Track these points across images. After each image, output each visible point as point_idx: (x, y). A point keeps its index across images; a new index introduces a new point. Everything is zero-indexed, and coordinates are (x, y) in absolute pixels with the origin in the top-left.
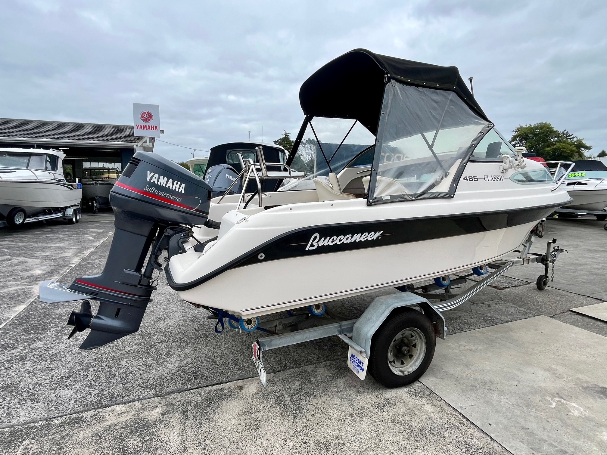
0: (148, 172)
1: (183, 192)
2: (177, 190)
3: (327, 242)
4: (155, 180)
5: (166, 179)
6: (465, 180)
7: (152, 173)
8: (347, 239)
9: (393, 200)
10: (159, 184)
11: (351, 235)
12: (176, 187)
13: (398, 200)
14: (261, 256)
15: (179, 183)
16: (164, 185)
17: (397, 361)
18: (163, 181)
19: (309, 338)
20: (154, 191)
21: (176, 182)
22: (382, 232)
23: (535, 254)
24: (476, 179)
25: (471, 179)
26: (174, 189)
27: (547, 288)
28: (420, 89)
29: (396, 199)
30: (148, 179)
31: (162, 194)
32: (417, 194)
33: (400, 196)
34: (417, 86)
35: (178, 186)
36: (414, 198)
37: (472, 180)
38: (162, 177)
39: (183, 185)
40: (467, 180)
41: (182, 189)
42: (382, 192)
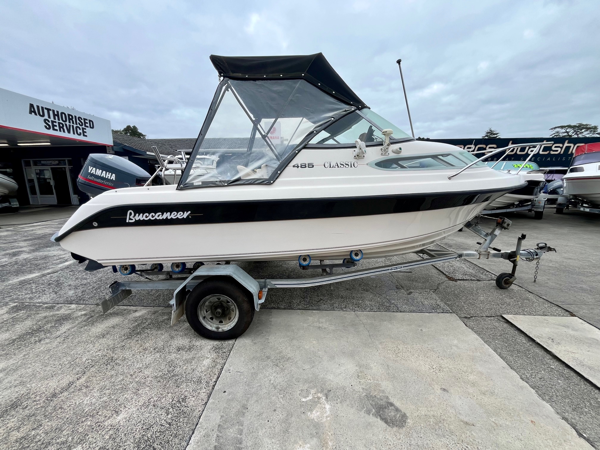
0: (90, 167)
1: (114, 179)
2: (109, 178)
3: (141, 217)
4: (93, 171)
5: (101, 171)
6: (296, 167)
7: (92, 168)
8: (159, 216)
9: (204, 186)
10: (96, 174)
11: (160, 213)
12: (108, 176)
13: (209, 185)
14: (95, 224)
15: (110, 174)
16: (100, 175)
17: (215, 319)
18: (99, 172)
19: (159, 287)
20: (94, 179)
21: (108, 173)
22: (189, 212)
23: (495, 249)
24: (311, 166)
25: (303, 166)
26: (107, 177)
27: (513, 287)
28: (258, 82)
29: (206, 185)
30: (89, 172)
31: (99, 181)
32: (231, 180)
33: (212, 182)
34: (255, 80)
35: (110, 176)
36: (226, 184)
37: (306, 167)
38: (98, 170)
39: (114, 175)
40: (298, 167)
41: (113, 177)
42: (194, 179)
